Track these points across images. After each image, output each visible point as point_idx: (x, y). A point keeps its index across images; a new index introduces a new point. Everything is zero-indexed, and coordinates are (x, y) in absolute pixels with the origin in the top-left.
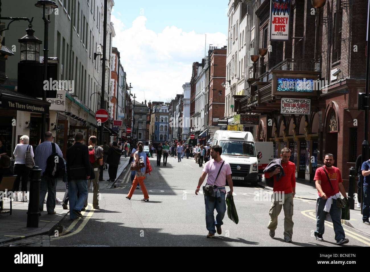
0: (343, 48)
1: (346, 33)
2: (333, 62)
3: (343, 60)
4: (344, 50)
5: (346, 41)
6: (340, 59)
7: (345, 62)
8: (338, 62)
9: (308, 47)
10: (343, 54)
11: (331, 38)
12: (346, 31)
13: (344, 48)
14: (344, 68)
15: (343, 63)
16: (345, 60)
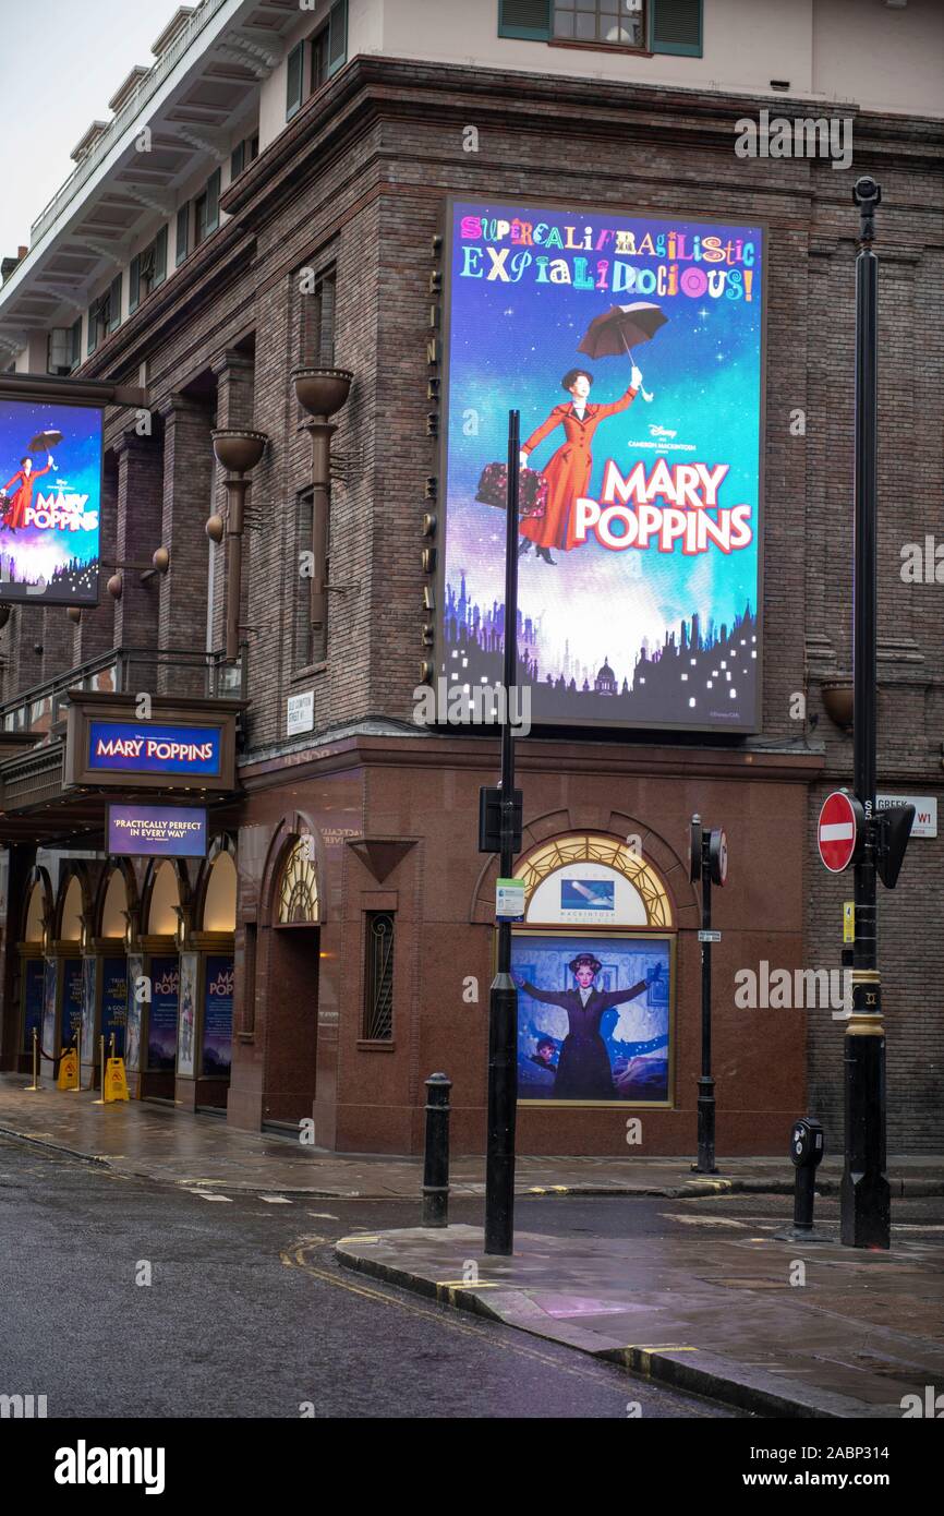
0: (336, 620)
1: (349, 565)
2: (294, 669)
3: (340, 661)
4: (342, 628)
5: (348, 593)
6: (324, 657)
7: (346, 670)
8: (316, 666)
9: (179, 608)
10: (340, 640)
11: (287, 581)
12: (347, 560)
13: (341, 618)
14: (345, 693)
15: (339, 672)
16: (345, 665)
